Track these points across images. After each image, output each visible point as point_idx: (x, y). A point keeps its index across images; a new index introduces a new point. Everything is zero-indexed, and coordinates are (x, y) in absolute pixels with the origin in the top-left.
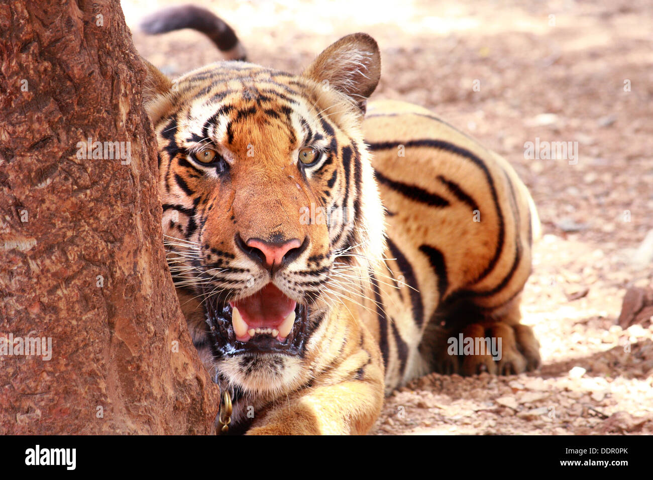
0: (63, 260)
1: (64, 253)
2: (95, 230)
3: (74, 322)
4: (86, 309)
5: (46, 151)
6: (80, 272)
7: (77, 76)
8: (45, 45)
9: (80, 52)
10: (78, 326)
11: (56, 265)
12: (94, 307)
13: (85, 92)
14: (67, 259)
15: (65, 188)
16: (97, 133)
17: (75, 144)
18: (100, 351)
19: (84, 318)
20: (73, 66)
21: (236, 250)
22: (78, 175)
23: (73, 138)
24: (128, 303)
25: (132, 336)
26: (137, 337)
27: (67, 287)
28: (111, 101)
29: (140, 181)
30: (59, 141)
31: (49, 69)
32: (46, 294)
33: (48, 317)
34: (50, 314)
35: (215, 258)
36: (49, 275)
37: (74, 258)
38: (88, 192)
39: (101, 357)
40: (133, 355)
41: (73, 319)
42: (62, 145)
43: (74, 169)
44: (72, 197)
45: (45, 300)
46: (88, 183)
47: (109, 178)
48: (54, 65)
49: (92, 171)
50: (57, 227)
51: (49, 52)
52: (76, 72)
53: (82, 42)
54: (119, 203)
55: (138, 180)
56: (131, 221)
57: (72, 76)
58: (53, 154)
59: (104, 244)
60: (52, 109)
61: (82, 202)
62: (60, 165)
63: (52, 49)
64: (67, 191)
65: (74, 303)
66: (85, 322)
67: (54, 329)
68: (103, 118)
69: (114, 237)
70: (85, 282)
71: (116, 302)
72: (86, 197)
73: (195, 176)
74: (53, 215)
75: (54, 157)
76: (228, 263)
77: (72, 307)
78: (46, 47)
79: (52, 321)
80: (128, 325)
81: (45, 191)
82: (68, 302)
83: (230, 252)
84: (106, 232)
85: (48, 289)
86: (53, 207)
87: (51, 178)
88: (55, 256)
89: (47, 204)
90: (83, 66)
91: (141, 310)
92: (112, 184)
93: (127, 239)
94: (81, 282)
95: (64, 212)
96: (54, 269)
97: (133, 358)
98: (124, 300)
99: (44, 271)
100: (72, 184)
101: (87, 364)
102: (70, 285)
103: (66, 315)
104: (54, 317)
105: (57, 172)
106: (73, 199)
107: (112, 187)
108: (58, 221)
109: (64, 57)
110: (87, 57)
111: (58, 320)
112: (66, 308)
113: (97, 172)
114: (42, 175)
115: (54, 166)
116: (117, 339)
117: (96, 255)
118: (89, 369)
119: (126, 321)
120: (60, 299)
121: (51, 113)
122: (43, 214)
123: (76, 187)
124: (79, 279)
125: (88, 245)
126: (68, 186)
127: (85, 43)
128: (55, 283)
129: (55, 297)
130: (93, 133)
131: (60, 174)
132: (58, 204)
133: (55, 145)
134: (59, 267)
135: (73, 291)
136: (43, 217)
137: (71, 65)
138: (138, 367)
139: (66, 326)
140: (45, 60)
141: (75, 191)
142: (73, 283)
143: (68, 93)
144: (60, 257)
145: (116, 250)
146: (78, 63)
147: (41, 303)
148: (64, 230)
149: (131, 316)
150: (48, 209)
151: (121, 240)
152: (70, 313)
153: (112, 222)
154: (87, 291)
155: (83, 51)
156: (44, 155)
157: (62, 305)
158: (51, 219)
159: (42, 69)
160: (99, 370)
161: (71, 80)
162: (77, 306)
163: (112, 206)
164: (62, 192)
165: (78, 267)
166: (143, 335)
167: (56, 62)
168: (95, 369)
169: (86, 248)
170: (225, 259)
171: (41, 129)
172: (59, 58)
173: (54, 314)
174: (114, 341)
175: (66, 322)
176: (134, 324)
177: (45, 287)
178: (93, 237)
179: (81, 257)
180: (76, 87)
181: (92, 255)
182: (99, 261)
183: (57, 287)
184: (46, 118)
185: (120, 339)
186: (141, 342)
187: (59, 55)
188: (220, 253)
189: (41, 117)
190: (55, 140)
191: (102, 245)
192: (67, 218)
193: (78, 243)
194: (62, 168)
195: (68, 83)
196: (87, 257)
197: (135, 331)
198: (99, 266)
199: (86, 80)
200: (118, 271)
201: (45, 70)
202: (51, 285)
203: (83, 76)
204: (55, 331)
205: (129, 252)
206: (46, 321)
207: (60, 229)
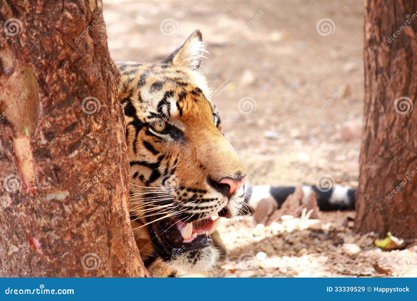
0: (86, 203)
1: (86, 199)
2: (102, 182)
3: (92, 245)
4: (98, 235)
5: (74, 132)
6: (95, 211)
7: (92, 81)
8: (72, 62)
9: (93, 65)
10: (94, 246)
11: (82, 207)
12: (102, 234)
13: (96, 91)
14: (88, 203)
15: (86, 156)
16: (101, 118)
17: (90, 126)
18: (106, 262)
19: (97, 241)
20: (90, 75)
21: (208, 187)
22: (93, 146)
23: (89, 122)
24: (119, 229)
25: (121, 251)
26: (124, 251)
27: (88, 221)
28: (107, 97)
29: (122, 147)
30: (82, 125)
31: (75, 78)
32: (75, 227)
33: (76, 243)
34: (78, 240)
35: (191, 194)
36: (77, 214)
37: (92, 202)
38: (99, 157)
39: (106, 266)
40: (122, 263)
41: (91, 242)
42: (84, 127)
43: (90, 142)
44: (90, 161)
45: (75, 231)
46: (98, 151)
47: (108, 147)
48: (77, 75)
49: (100, 143)
50: (82, 182)
51: (74, 67)
52: (91, 78)
53: (93, 59)
54: (113, 164)
55: (120, 147)
56: (119, 174)
57: (88, 81)
58: (78, 134)
59: (107, 191)
60: (77, 104)
61: (95, 164)
62: (83, 141)
63: (76, 64)
64: (87, 157)
65: (91, 231)
66: (98, 244)
67: (80, 250)
68: (104, 107)
69: (111, 186)
70: (98, 217)
71: (112, 229)
72: (97, 161)
73: (158, 141)
74: (79, 174)
75: (79, 136)
76: (201, 196)
77: (91, 234)
78: (73, 64)
79: (79, 245)
80: (119, 243)
81: (75, 158)
82: (88, 231)
83: (203, 189)
84: (107, 183)
85: (77, 223)
86: (79, 169)
87: (77, 150)
88: (81, 201)
89: (76, 167)
90: (95, 74)
91: (126, 233)
92: (110, 151)
93: (117, 187)
94: (96, 217)
95: (85, 171)
96: (80, 210)
97: (122, 265)
98: (117, 227)
99: (74, 212)
100: (90, 153)
101: (99, 271)
102: (90, 220)
103: (88, 240)
104: (80, 242)
105: (81, 146)
106: (91, 163)
107: (110, 153)
108: (82, 178)
109: (84, 69)
110: (97, 68)
111: (83, 244)
112: (87, 235)
113: (102, 144)
114: (72, 148)
115: (79, 142)
116: (113, 253)
117: (103, 198)
118: (101, 275)
119: (118, 241)
120: (84, 229)
121: (77, 107)
122: (73, 174)
123: (92, 155)
124: (94, 215)
125: (98, 192)
126: (88, 154)
127: (95, 59)
128: (81, 219)
129: (81, 228)
130: (99, 118)
131: (83, 147)
132: (82, 167)
133: (80, 128)
134: (84, 208)
135: (91, 223)
136: (73, 176)
137: (88, 74)
138: (125, 271)
139: (87, 247)
140: (72, 72)
141: (91, 157)
142: (91, 218)
143: (86, 93)
144: (84, 202)
145: (113, 194)
146: (93, 73)
147: (72, 233)
148: (85, 184)
149: (120, 238)
150: (76, 170)
151: (115, 188)
152: (90, 238)
153: (110, 176)
154: (99, 223)
155: (95, 64)
156: (73, 135)
157: (85, 234)
158: (78, 177)
159: (71, 78)
160: (105, 275)
161: (87, 84)
162: (93, 234)
163: (110, 165)
164: (84, 158)
165: (94, 208)
166: (127, 249)
167: (79, 73)
168: (104, 274)
169: (98, 195)
170: (199, 194)
171: (72, 118)
172: (80, 70)
173: (80, 240)
174: (112, 255)
175: (87, 245)
176: (122, 243)
177: (74, 222)
178: (101, 186)
179: (95, 201)
180: (91, 88)
181: (101, 199)
182: (104, 202)
183: (82, 222)
184: (74, 110)
185: (114, 253)
186: (126, 254)
187: (81, 68)
188: (195, 191)
189: (71, 110)
190: (80, 125)
191: (106, 191)
192: (87, 176)
193: (94, 191)
194: (83, 143)
195: (86, 86)
196: (98, 200)
197: (122, 247)
198: (104, 206)
199: (97, 83)
200: (114, 209)
201: (73, 78)
202: (79, 221)
203: (95, 81)
204: (81, 251)
205: (118, 195)
206: (75, 245)
207: (84, 183)
